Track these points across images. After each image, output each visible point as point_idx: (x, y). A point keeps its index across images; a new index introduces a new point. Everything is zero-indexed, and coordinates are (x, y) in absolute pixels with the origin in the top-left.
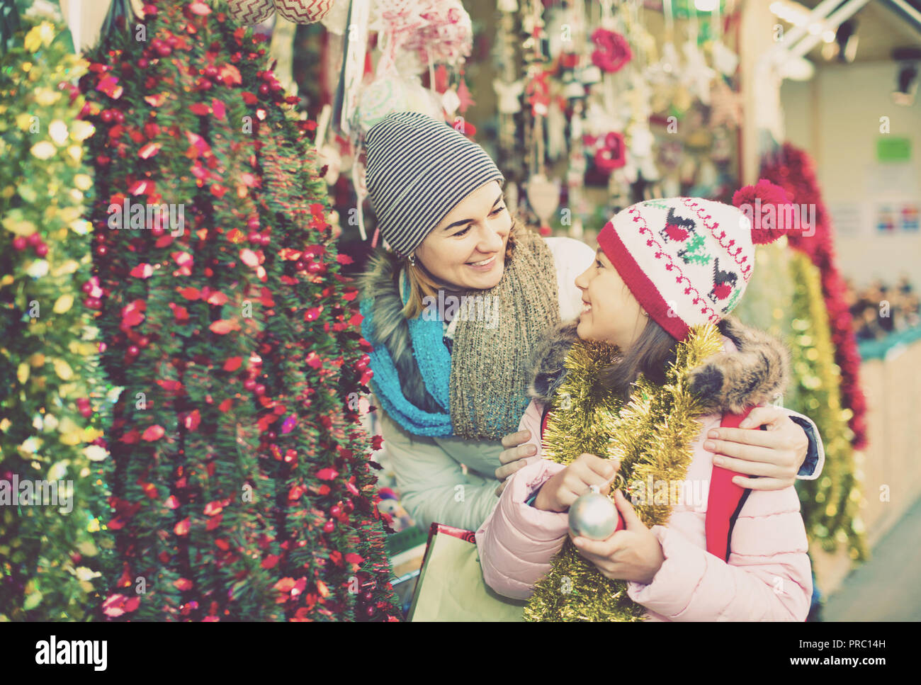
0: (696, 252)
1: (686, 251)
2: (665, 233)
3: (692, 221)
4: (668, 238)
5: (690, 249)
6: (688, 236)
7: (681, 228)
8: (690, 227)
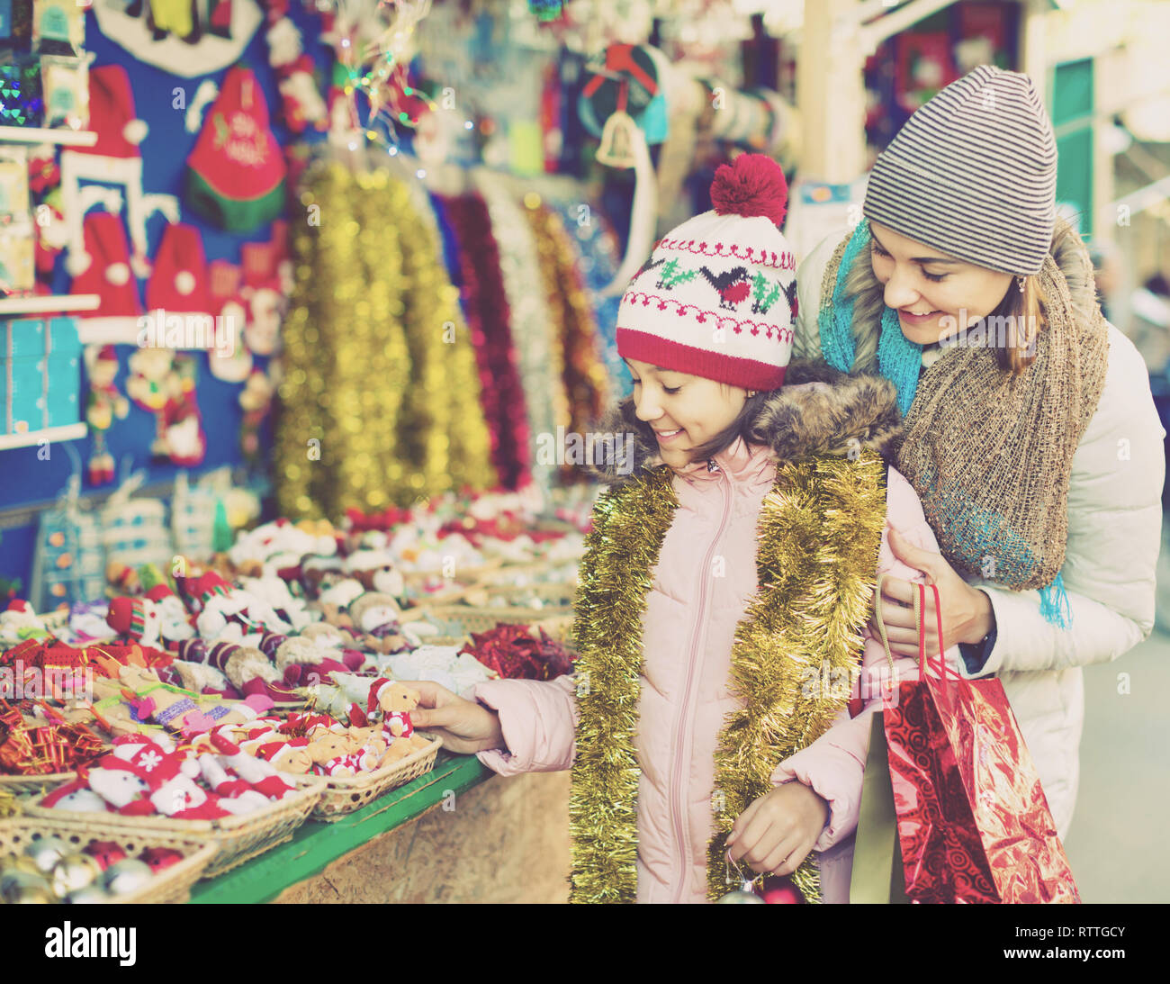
0: (766, 294)
1: (758, 302)
2: (727, 303)
4: (734, 304)
5: (759, 296)
6: (750, 286)
7: (735, 284)
8: (742, 276)
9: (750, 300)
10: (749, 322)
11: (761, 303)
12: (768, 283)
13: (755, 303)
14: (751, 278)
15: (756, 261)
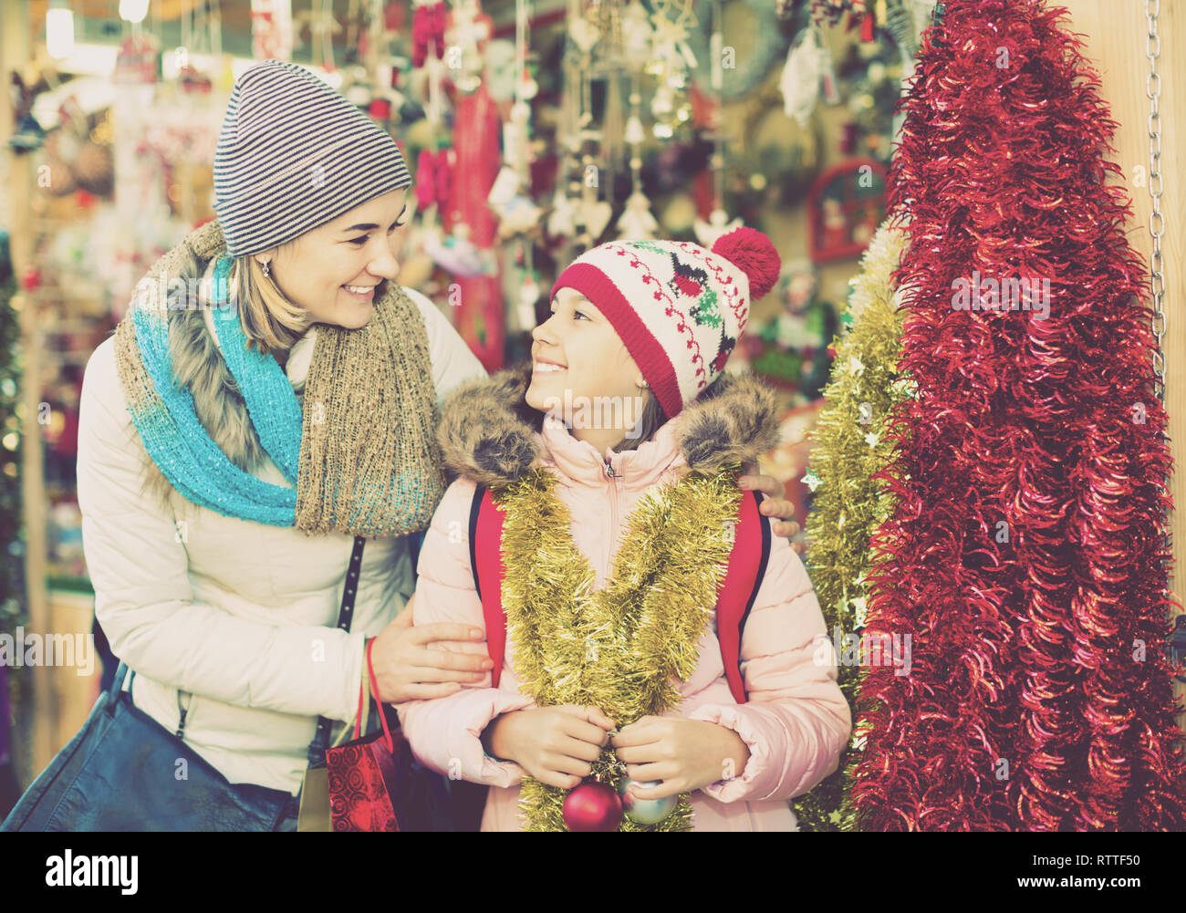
3: (704, 272)
7: (692, 279)
8: (701, 279)
9: (694, 302)
10: (682, 316)
11: (701, 313)
12: (717, 307)
13: (696, 307)
14: (708, 288)
15: (720, 279)
